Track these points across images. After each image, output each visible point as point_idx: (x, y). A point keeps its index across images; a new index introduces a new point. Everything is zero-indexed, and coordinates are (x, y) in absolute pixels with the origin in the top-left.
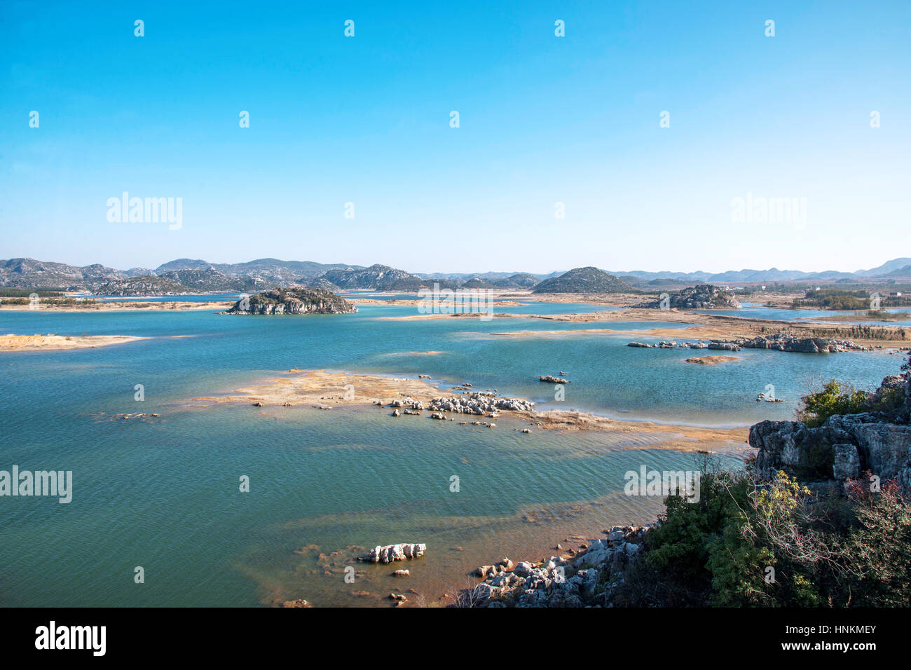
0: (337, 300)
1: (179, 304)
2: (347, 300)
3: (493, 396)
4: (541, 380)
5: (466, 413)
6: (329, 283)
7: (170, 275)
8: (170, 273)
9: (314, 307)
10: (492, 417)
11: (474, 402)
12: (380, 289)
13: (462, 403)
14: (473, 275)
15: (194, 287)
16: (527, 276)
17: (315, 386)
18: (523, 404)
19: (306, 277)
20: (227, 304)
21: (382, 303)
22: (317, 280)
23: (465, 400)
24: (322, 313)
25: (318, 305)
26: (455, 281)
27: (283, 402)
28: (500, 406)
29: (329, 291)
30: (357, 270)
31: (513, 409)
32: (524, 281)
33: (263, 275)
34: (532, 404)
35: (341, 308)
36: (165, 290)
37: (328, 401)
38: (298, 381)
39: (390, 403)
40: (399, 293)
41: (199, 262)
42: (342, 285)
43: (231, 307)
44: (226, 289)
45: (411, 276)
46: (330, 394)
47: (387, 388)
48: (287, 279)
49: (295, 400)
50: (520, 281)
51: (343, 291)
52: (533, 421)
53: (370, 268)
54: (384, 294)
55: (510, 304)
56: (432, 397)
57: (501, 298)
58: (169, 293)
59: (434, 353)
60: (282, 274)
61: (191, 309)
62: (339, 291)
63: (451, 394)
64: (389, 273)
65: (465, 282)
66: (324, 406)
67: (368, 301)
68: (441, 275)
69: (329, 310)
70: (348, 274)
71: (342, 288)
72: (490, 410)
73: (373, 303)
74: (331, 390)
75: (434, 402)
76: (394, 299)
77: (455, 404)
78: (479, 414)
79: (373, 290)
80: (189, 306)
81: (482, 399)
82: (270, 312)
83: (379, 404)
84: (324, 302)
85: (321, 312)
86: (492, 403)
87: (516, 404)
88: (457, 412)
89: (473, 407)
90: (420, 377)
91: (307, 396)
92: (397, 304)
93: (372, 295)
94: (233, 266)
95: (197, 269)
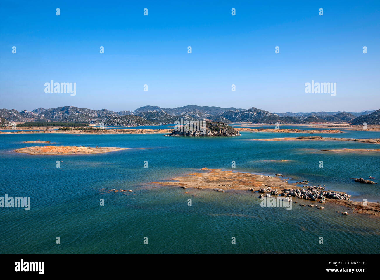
0: (229, 128)
1: (145, 130)
2: (236, 129)
3: (322, 189)
4: (356, 181)
5: (305, 198)
6: (225, 119)
7: (141, 115)
8: (141, 113)
9: (216, 133)
10: (322, 202)
11: (310, 192)
12: (254, 122)
13: (302, 193)
14: (311, 114)
15: (152, 121)
16: (347, 114)
17: (215, 178)
18: (343, 195)
19: (212, 116)
20: (169, 131)
21: (255, 131)
22: (218, 117)
23: (304, 191)
24: (221, 136)
25: (218, 132)
26: (299, 118)
27: (197, 186)
28: (327, 196)
29: (225, 123)
30: (241, 111)
31: (336, 198)
32: (345, 117)
33: (189, 114)
34: (349, 196)
35: (231, 133)
36: (138, 123)
37: (223, 187)
38: (207, 175)
39: (258, 190)
40: (265, 125)
41: (156, 108)
42: (232, 120)
43: (171, 132)
44: (169, 122)
45: (273, 115)
46: (224, 183)
47: (257, 181)
48: (202, 117)
49: (204, 185)
50: (342, 117)
51: (233, 123)
52: (350, 207)
53: (249, 110)
54: (256, 125)
55: (335, 131)
56: (283, 188)
57: (329, 128)
58: (140, 125)
59: (285, 161)
60: (199, 114)
61: (151, 133)
62: (230, 124)
63: (295, 187)
64: (260, 113)
65: (306, 118)
66: (220, 190)
67: (247, 129)
68: (291, 114)
69: (225, 134)
70: (236, 114)
71: (232, 122)
72: (320, 198)
73: (250, 131)
74: (224, 181)
75: (285, 191)
76: (262, 128)
77: (298, 192)
78: (313, 200)
79: (250, 123)
80: (150, 132)
81: (315, 191)
82: (192, 135)
83: (252, 190)
84: (222, 130)
85: (220, 135)
86: (321, 193)
87: (338, 195)
88: (299, 198)
89: (309, 195)
90: (276, 175)
91: (211, 184)
92: (264, 131)
93: (249, 126)
94: (173, 109)
95: (155, 111)
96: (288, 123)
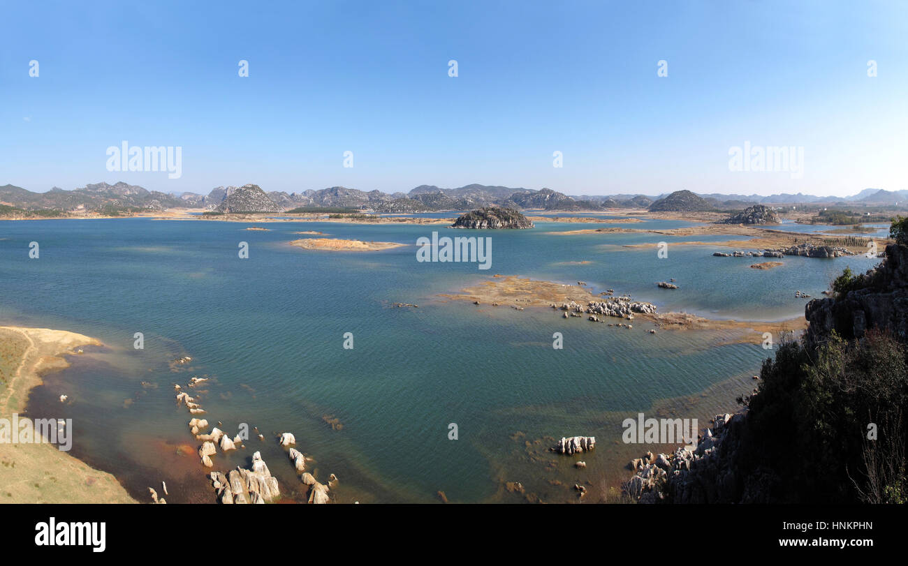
0: (520, 217)
1: (424, 220)
2: (528, 218)
3: (628, 301)
4: (659, 286)
5: (612, 315)
6: (515, 204)
7: (417, 198)
8: (417, 196)
9: (506, 223)
10: (629, 319)
11: (616, 305)
12: (548, 208)
13: (609, 307)
14: (608, 197)
15: (432, 207)
16: (644, 197)
17: (512, 290)
18: (649, 307)
19: (500, 199)
20: (452, 220)
21: (550, 220)
22: (506, 201)
23: (610, 304)
24: (511, 228)
25: (509, 222)
26: (596, 202)
27: (492, 301)
28: (634, 309)
29: (515, 209)
30: (532, 193)
31: (643, 312)
32: (642, 201)
33: (472, 197)
34: (655, 307)
35: (523, 225)
36: (415, 209)
37: (521, 303)
38: (501, 285)
39: (561, 306)
40: (560, 212)
41: (433, 188)
42: (523, 205)
43: (454, 223)
44: (450, 208)
45: (567, 197)
46: (521, 297)
47: (558, 293)
48: (487, 201)
49: (499, 300)
50: (639, 201)
51: (523, 210)
52: (657, 322)
53: (540, 191)
54: (550, 213)
55: (634, 221)
56: (588, 301)
57: (628, 216)
58: (416, 212)
59: (586, 262)
60: (485, 197)
61: (430, 223)
62: (522, 211)
63: (600, 299)
64: (553, 195)
65: (603, 202)
66: (519, 307)
67: (540, 218)
68: (587, 197)
69: (516, 225)
70: (527, 196)
71: (523, 208)
72: (627, 313)
73: (544, 220)
74: (522, 294)
75: (590, 305)
76: (556, 217)
77: (604, 307)
78: (620, 316)
79: (543, 209)
80: (429, 221)
81: (622, 303)
82: (479, 227)
83: (554, 307)
84: (512, 219)
85: (510, 226)
86: (628, 306)
87: (644, 307)
88: (605, 314)
89: (617, 311)
90: (579, 283)
91: (507, 298)
92: (559, 221)
93: (542, 213)
94: (454, 190)
95: (432, 193)
96: (585, 210)
